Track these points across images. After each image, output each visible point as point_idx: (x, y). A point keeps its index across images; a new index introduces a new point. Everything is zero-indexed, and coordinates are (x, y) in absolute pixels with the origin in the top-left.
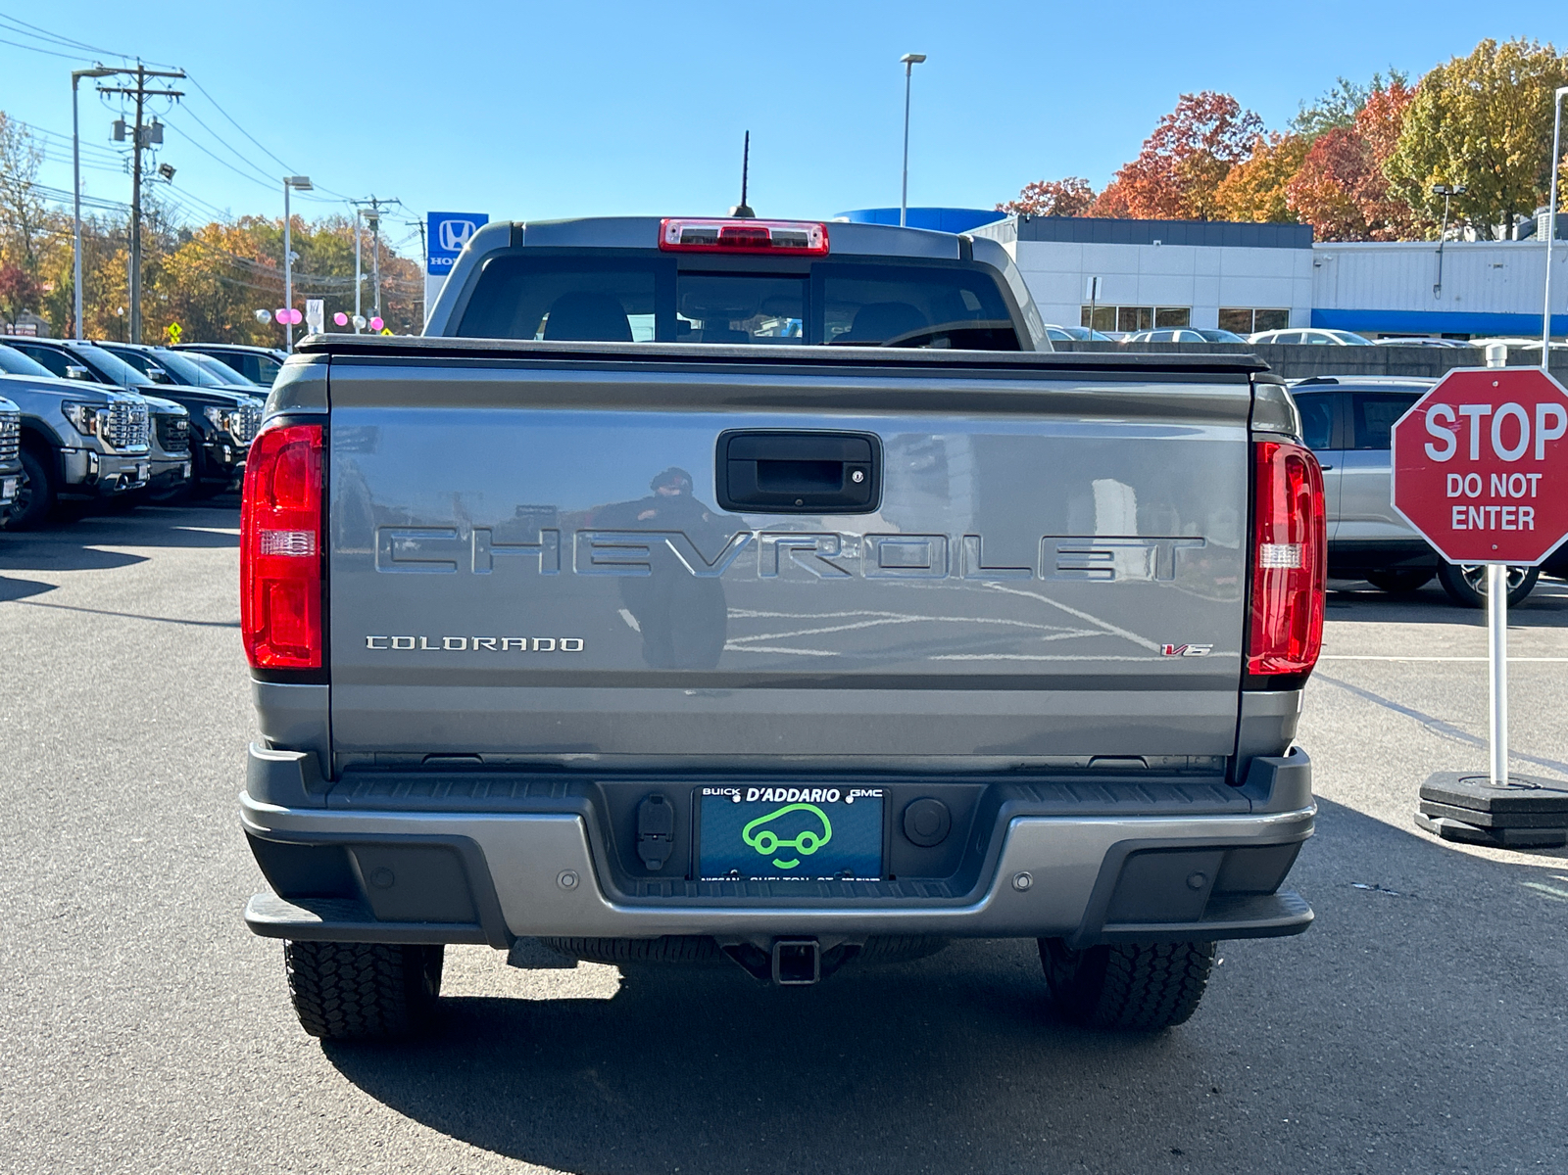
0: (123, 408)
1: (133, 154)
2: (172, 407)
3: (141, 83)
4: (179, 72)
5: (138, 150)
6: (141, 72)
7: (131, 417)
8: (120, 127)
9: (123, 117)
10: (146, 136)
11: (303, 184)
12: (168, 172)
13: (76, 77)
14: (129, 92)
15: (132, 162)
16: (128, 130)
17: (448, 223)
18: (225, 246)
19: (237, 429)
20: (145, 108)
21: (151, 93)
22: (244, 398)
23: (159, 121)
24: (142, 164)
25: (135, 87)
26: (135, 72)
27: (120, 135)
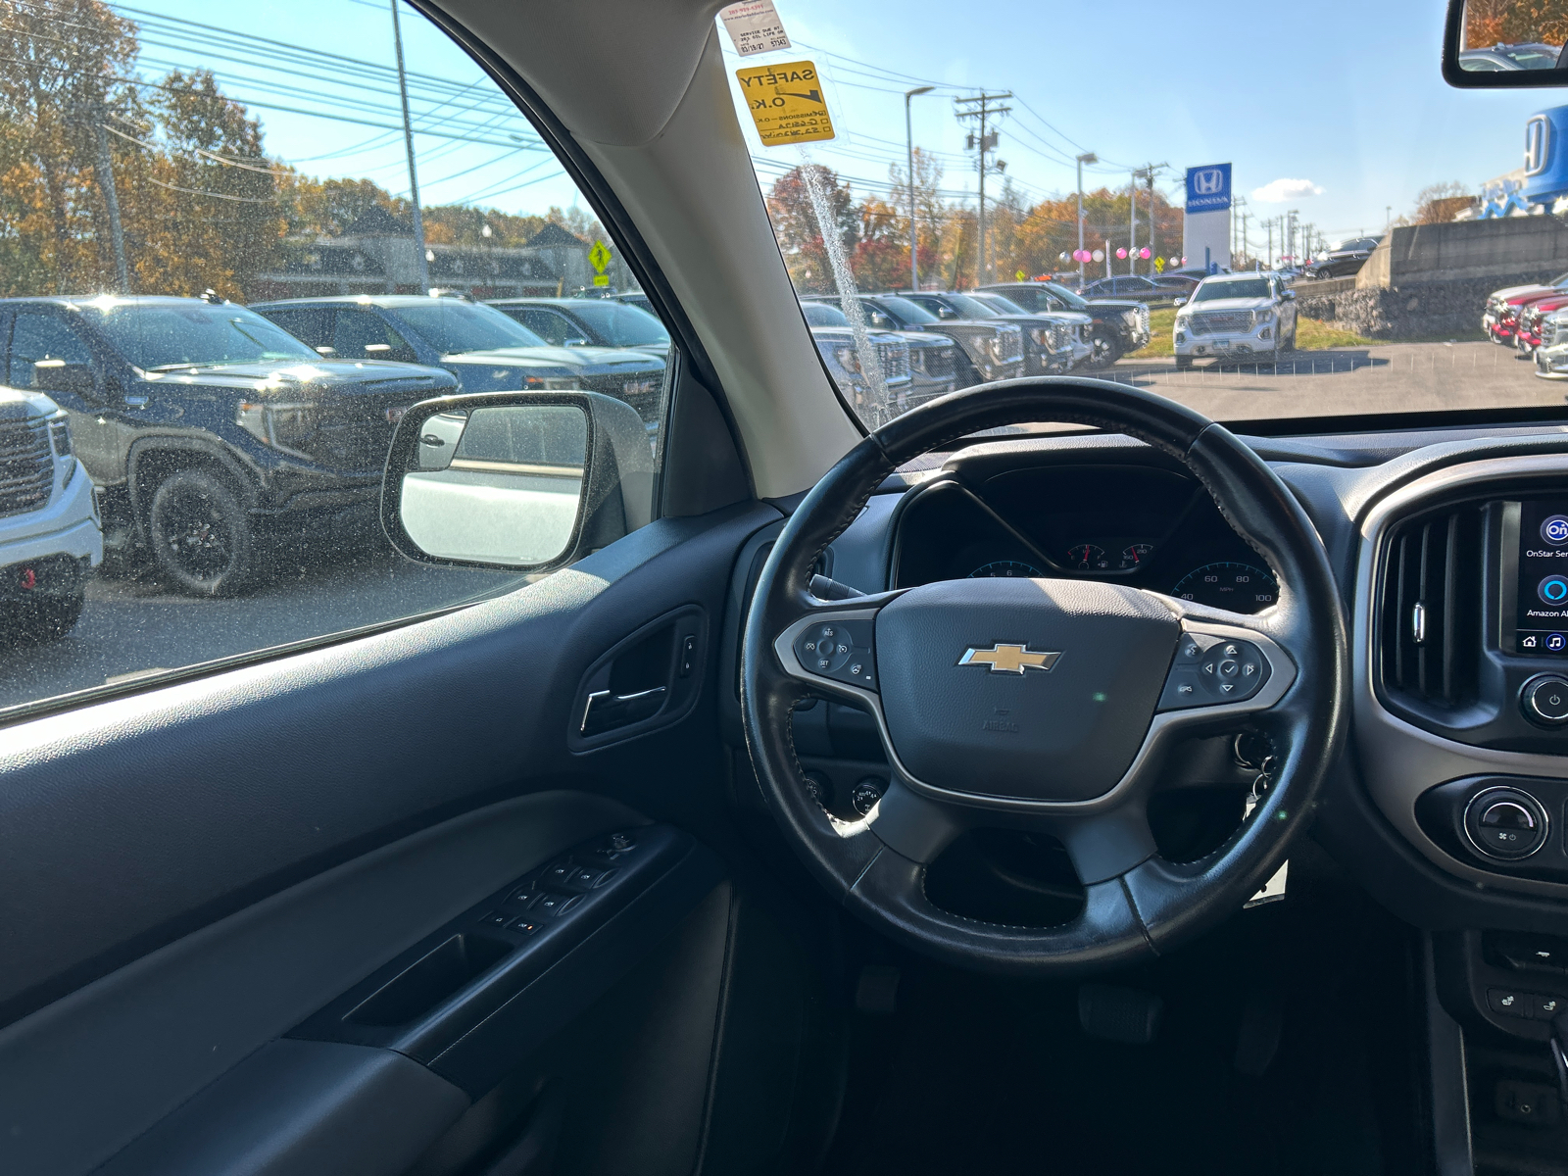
0: (883, 348)
1: (978, 157)
2: (937, 341)
3: (983, 106)
4: (1007, 93)
5: (982, 154)
6: (983, 98)
7: (890, 354)
8: (970, 140)
9: (972, 132)
10: (987, 142)
11: (1090, 159)
12: (1001, 165)
13: (908, 96)
14: (976, 114)
15: (979, 163)
16: (976, 141)
17: (1201, 174)
18: (1054, 215)
19: (997, 350)
20: (987, 123)
21: (990, 112)
22: (1003, 326)
23: (996, 131)
24: (985, 163)
25: (979, 109)
26: (978, 99)
27: (971, 144)
